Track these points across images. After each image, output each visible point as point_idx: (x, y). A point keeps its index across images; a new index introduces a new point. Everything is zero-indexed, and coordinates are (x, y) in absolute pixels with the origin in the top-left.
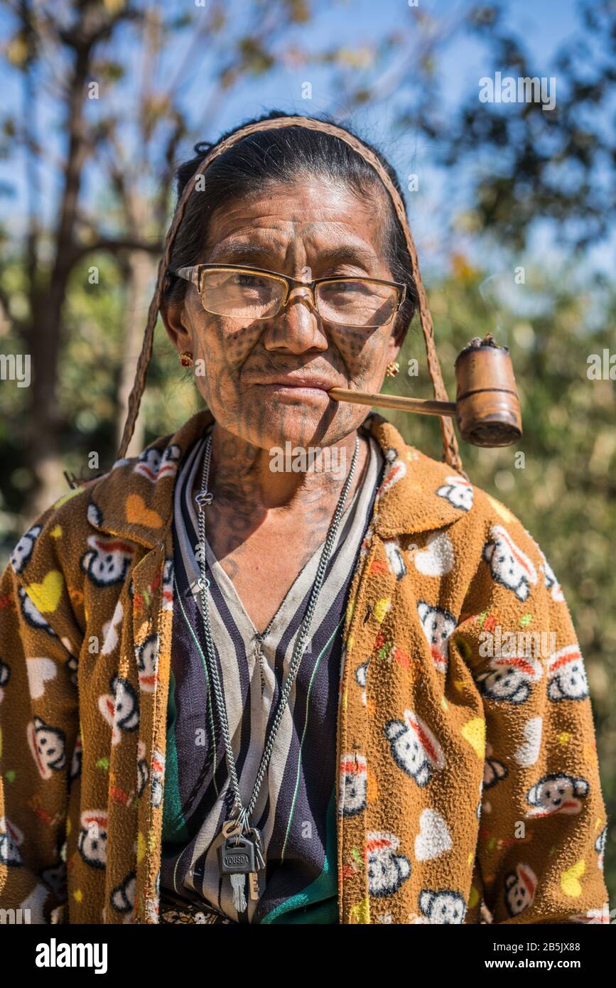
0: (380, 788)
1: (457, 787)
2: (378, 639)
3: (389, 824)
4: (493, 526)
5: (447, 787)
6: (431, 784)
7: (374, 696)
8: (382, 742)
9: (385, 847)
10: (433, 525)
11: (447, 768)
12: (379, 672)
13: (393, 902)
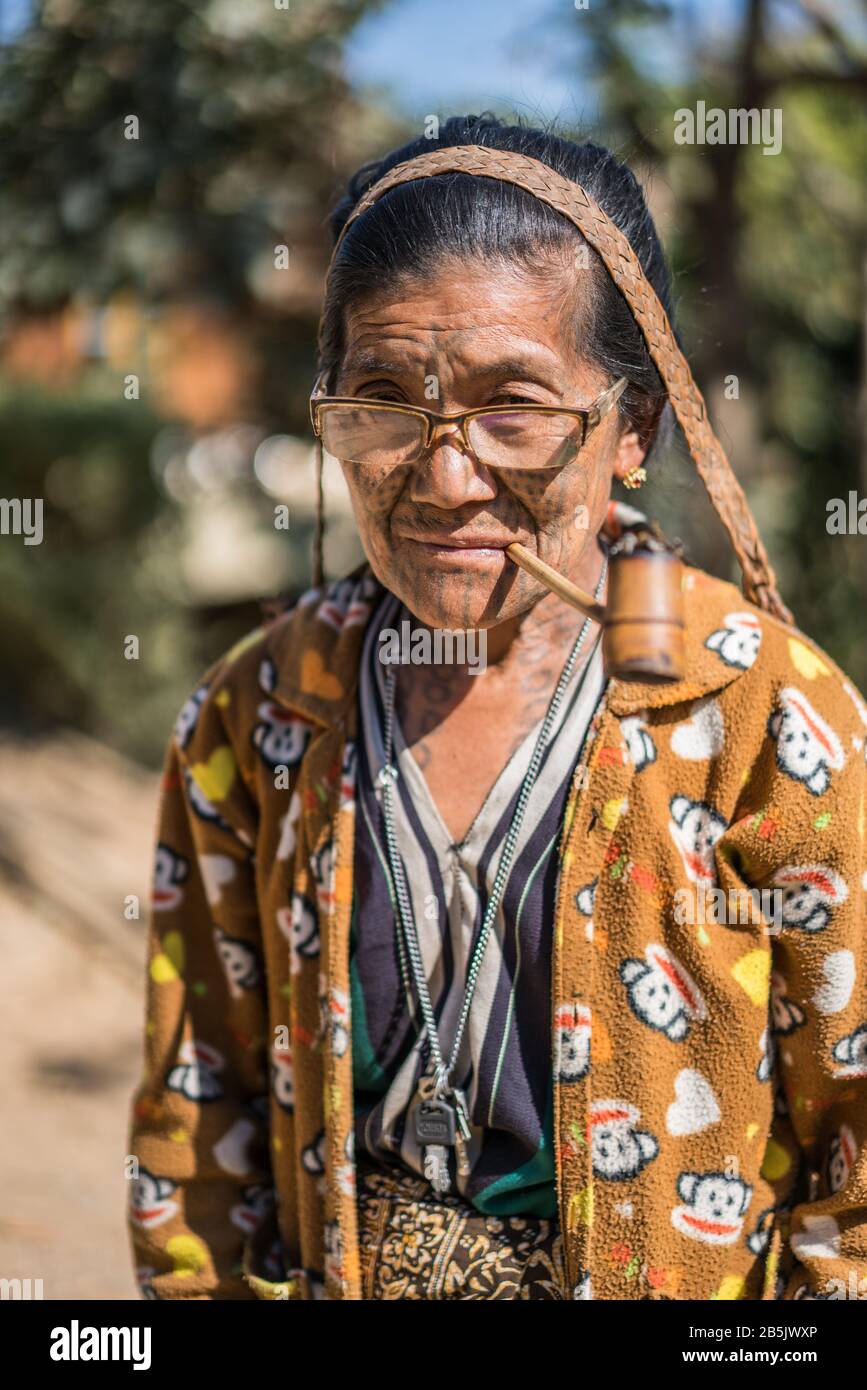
0: (614, 1045)
1: (724, 1042)
2: (611, 851)
3: (626, 1091)
4: (782, 688)
5: (711, 1042)
6: (690, 1037)
7: (606, 926)
8: (614, 986)
9: (622, 1120)
10: (691, 693)
11: (710, 1019)
12: (612, 896)
13: (634, 1189)
